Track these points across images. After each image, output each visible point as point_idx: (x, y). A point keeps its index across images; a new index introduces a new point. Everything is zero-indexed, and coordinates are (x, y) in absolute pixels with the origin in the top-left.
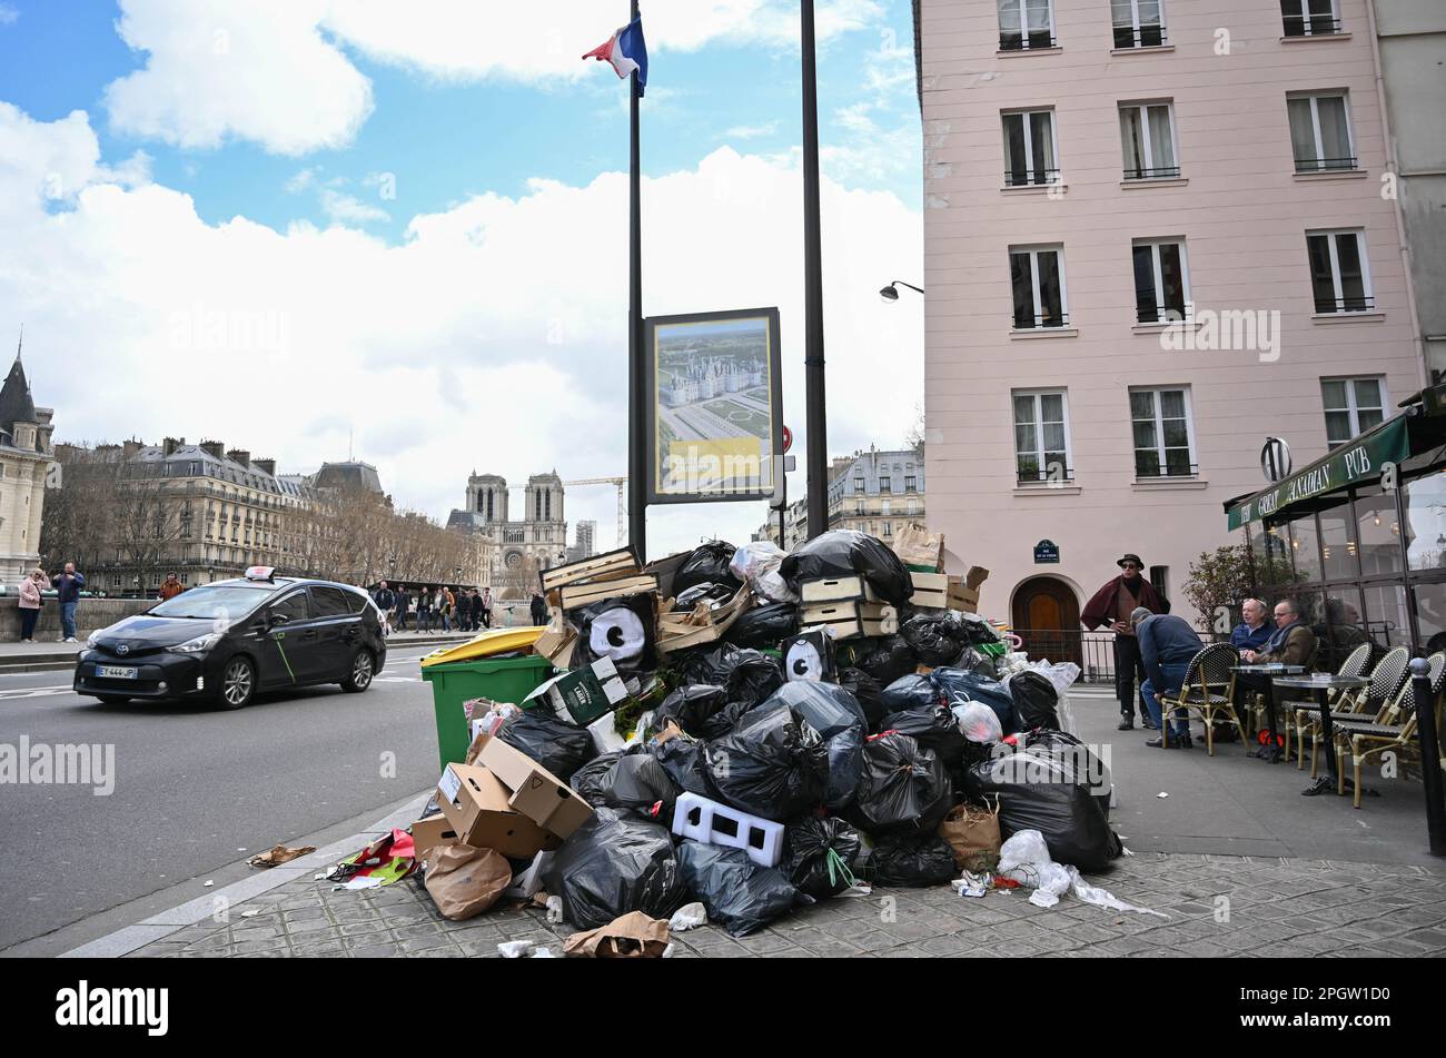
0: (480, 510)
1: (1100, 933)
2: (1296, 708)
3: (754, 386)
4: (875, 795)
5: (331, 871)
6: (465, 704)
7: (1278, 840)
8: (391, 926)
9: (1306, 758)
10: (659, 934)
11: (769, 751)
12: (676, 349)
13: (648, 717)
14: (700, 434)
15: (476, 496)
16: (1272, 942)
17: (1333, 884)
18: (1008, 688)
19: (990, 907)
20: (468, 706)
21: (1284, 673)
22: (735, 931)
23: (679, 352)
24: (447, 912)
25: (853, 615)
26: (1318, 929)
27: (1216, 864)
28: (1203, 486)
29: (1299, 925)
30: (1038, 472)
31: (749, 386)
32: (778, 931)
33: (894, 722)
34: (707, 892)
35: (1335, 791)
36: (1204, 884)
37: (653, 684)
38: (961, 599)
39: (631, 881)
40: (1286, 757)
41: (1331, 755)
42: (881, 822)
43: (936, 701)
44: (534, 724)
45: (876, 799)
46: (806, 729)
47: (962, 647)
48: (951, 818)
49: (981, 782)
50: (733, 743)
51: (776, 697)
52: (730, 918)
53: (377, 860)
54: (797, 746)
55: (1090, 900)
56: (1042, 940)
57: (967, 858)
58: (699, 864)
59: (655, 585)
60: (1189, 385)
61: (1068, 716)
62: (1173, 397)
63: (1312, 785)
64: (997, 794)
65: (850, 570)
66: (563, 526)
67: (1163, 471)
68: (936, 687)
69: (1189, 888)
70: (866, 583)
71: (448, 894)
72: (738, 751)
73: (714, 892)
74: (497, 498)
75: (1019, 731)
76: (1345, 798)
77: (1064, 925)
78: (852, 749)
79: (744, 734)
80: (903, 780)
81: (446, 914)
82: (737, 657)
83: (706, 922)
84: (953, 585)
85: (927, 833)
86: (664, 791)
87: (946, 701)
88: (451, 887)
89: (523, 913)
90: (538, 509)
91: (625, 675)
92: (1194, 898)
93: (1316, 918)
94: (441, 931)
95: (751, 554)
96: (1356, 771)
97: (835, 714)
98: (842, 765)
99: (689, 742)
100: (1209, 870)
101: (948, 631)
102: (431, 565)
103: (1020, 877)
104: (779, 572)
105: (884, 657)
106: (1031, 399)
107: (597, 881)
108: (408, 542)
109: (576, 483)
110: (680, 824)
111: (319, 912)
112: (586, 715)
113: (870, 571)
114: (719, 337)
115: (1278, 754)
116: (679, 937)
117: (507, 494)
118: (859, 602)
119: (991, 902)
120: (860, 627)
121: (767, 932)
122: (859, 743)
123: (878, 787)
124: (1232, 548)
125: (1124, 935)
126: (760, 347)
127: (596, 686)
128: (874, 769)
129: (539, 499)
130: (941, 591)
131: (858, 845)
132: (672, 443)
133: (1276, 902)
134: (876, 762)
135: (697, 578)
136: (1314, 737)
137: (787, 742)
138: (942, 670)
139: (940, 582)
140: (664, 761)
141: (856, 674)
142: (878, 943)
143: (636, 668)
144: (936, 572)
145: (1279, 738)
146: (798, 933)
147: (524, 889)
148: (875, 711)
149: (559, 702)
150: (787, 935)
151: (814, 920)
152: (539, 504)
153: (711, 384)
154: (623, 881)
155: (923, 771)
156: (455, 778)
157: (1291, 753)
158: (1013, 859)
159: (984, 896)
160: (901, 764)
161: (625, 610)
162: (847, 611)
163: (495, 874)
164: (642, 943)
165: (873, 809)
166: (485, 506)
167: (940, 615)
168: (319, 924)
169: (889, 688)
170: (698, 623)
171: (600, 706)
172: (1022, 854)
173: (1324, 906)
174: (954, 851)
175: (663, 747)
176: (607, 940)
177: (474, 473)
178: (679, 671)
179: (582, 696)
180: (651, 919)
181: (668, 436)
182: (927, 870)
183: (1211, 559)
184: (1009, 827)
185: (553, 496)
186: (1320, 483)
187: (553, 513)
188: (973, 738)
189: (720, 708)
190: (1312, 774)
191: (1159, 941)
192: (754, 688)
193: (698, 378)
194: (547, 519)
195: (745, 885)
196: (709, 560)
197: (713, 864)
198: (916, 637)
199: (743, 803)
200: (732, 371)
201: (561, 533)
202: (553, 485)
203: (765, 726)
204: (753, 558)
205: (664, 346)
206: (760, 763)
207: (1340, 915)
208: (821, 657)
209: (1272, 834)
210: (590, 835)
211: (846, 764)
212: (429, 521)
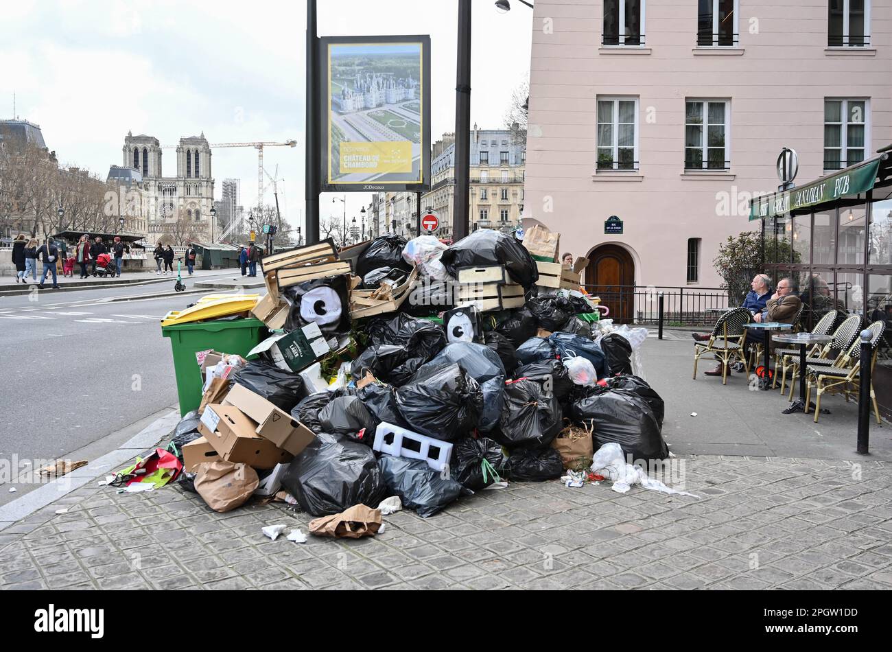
0: (136, 166)
1: (657, 509)
2: (784, 354)
3: (409, 100)
4: (511, 423)
5: (110, 479)
6: (198, 354)
7: (766, 445)
8: (175, 517)
9: (786, 386)
10: (376, 518)
11: (445, 395)
12: (346, 65)
13: (347, 367)
14: (364, 137)
15: (132, 154)
16: (760, 511)
17: (798, 473)
18: (599, 345)
19: (587, 493)
20: (201, 356)
21: (778, 331)
22: (422, 514)
23: (348, 68)
24: (215, 507)
25: (496, 294)
26: (787, 502)
27: (727, 461)
28: (732, 178)
29: (776, 500)
30: (611, 162)
31: (405, 100)
32: (449, 513)
33: (524, 372)
34: (402, 489)
35: (803, 411)
36: (721, 475)
37: (347, 342)
38: (569, 281)
39: (350, 483)
40: (773, 385)
41: (803, 386)
42: (516, 439)
43: (554, 356)
44: (260, 372)
45: (512, 425)
46: (469, 379)
47: (569, 317)
48: (561, 436)
49: (582, 412)
50: (418, 389)
51: (443, 355)
52: (419, 506)
53: (143, 470)
54: (464, 392)
55: (650, 488)
56: (622, 514)
57: (571, 461)
58: (395, 471)
59: (349, 269)
60: (730, 98)
61: (638, 364)
62: (718, 107)
63: (789, 406)
64: (592, 420)
65: (494, 261)
66: (211, 183)
67: (705, 165)
68: (553, 347)
69: (711, 478)
70: (506, 271)
71: (215, 495)
72: (423, 395)
73: (407, 488)
74: (151, 157)
75: (607, 377)
76: (809, 415)
77: (635, 504)
78: (498, 391)
79: (427, 383)
80: (531, 411)
81: (214, 508)
82: (414, 325)
83: (401, 509)
84: (565, 271)
85: (545, 447)
86: (367, 422)
87: (559, 356)
88: (216, 491)
89: (268, 506)
90: (189, 167)
91: (327, 336)
92: (714, 484)
93: (786, 495)
94: (213, 520)
95: (419, 246)
96: (818, 398)
97: (486, 366)
98: (491, 403)
99: (382, 387)
100: (723, 466)
101: (560, 305)
102: (95, 214)
103: (605, 474)
104: (441, 260)
105: (516, 324)
106: (611, 103)
107: (326, 484)
108: (72, 193)
109: (221, 146)
110: (379, 444)
111: (115, 509)
112: (298, 365)
113: (508, 263)
114: (381, 57)
115: (768, 384)
116: (385, 519)
117: (160, 154)
118: (500, 285)
119: (586, 490)
120: (500, 302)
121: (444, 514)
122: (502, 387)
123: (514, 417)
124: (750, 233)
125: (671, 510)
126: (414, 67)
127: (305, 344)
128: (511, 404)
129: (189, 159)
130: (556, 276)
131: (502, 456)
132: (342, 143)
133: (763, 486)
134: (512, 399)
135: (377, 262)
136: (794, 374)
137: (458, 389)
138: (557, 334)
139: (557, 269)
140: (364, 400)
141: (496, 337)
142: (518, 519)
143: (335, 331)
144: (554, 262)
145: (770, 372)
146: (464, 514)
147: (266, 489)
148: (512, 364)
149: (278, 356)
150: (457, 515)
151: (474, 505)
152: (189, 163)
153: (374, 96)
154: (345, 484)
155: (545, 405)
156: (215, 415)
157: (777, 383)
158: (601, 462)
159: (582, 486)
160: (530, 401)
161: (327, 288)
162: (492, 290)
163: (247, 481)
164: (365, 524)
165: (510, 431)
166: (141, 163)
167: (554, 293)
168: (120, 517)
169: (521, 347)
170: (381, 298)
171: (309, 358)
172: (607, 458)
173: (791, 488)
174: (562, 457)
175: (363, 390)
176: (342, 523)
177: (130, 133)
178: (366, 333)
179: (295, 351)
180: (370, 509)
181: (338, 137)
182: (545, 470)
183: (735, 241)
184: (599, 441)
185: (202, 156)
186: (817, 196)
187: (202, 172)
188: (577, 382)
189: (403, 361)
190: (789, 399)
191: (693, 512)
192: (427, 348)
193: (364, 90)
194: (197, 176)
195: (428, 485)
196: (386, 248)
197: (405, 472)
198: (538, 309)
199: (424, 429)
200: (391, 87)
201: (209, 189)
202: (201, 147)
203: (441, 378)
204: (421, 249)
205: (336, 62)
206: (437, 403)
207: (800, 493)
208: (474, 325)
209: (762, 440)
210: (317, 453)
211: (493, 402)
212: (91, 175)
